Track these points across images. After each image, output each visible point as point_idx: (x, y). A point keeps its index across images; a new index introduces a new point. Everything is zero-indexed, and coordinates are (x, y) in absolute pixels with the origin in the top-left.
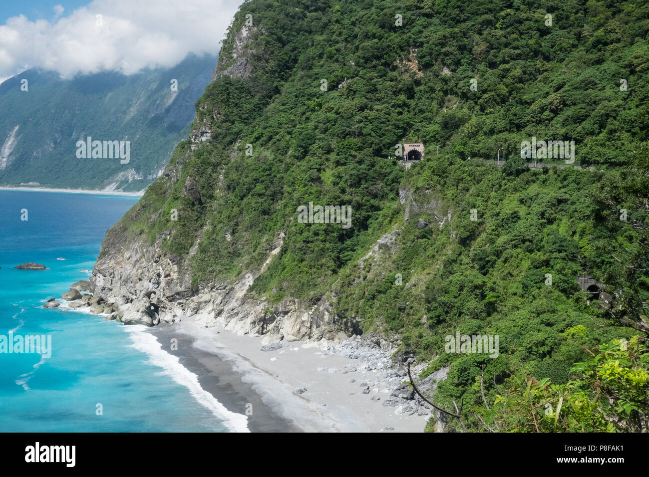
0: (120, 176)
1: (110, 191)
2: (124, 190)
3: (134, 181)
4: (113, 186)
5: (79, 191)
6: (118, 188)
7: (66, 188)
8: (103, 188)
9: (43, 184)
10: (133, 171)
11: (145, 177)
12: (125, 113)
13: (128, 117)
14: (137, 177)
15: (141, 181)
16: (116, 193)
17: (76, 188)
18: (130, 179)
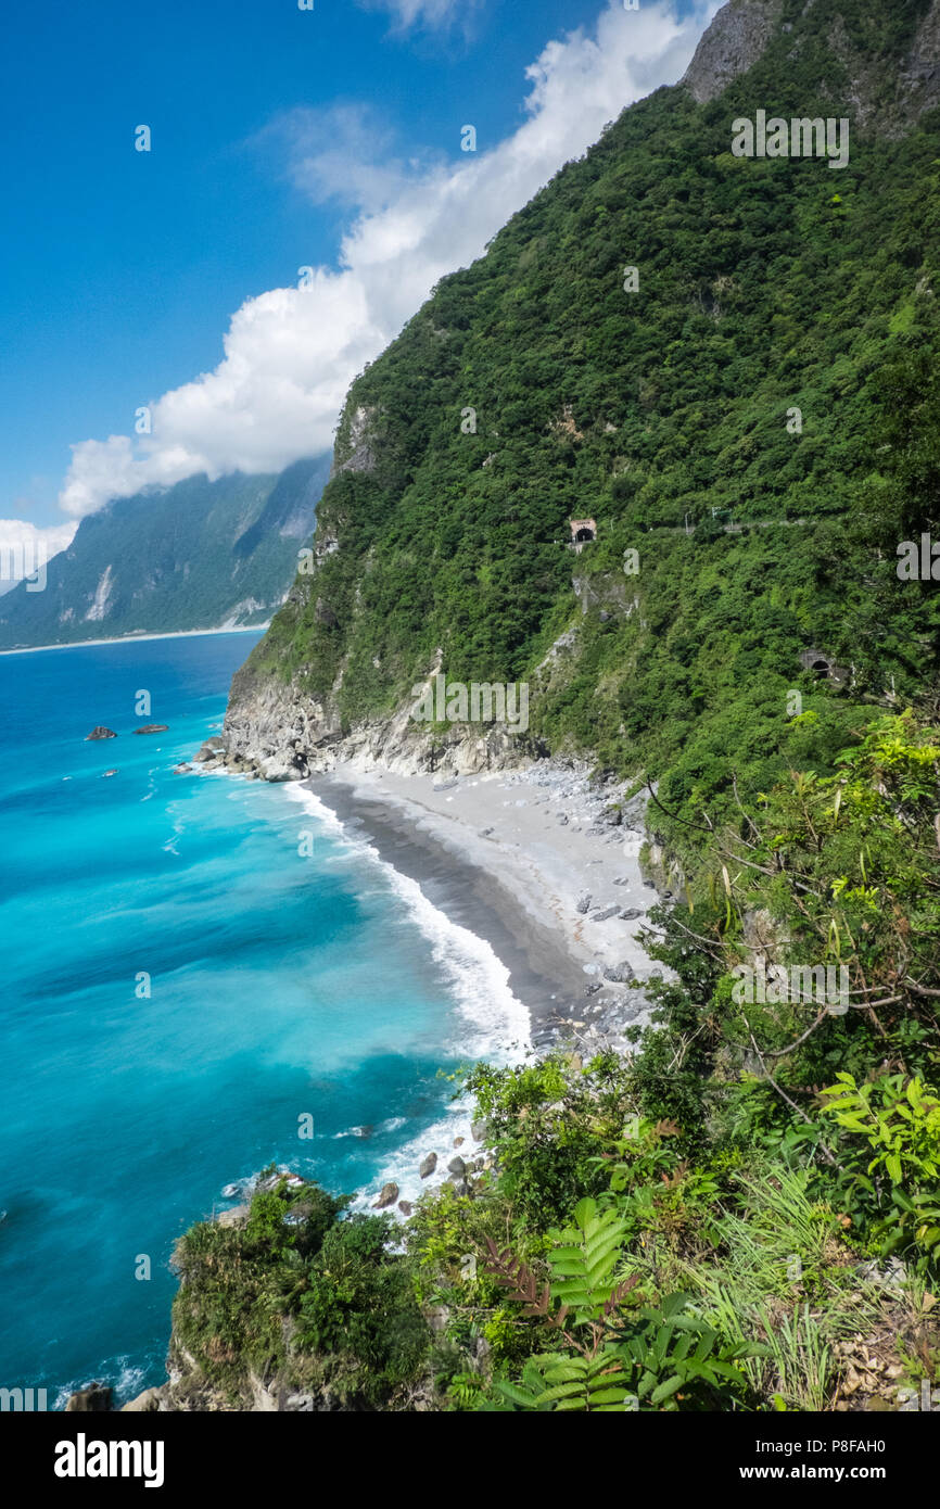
0: (238, 608)
1: (229, 627)
2: (246, 624)
3: (256, 612)
4: (232, 621)
5: (193, 633)
6: (237, 623)
7: (177, 632)
8: (220, 625)
9: (150, 630)
10: (253, 600)
11: (268, 605)
12: (232, 532)
14: (259, 607)
15: (263, 611)
16: (241, 629)
17: (190, 630)
18: (251, 610)
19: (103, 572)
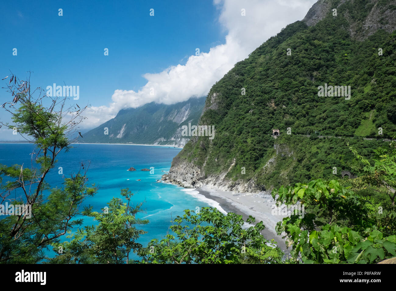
0: (159, 140)
1: (156, 145)
2: (161, 144)
3: (164, 141)
4: (157, 143)
5: (146, 145)
6: (158, 144)
7: (141, 144)
8: (153, 144)
9: (134, 143)
10: (163, 138)
11: (167, 140)
12: (160, 119)
13: (161, 121)
14: (164, 140)
15: (166, 141)
16: (158, 145)
17: (145, 144)
18: (162, 141)
19: (123, 125)
